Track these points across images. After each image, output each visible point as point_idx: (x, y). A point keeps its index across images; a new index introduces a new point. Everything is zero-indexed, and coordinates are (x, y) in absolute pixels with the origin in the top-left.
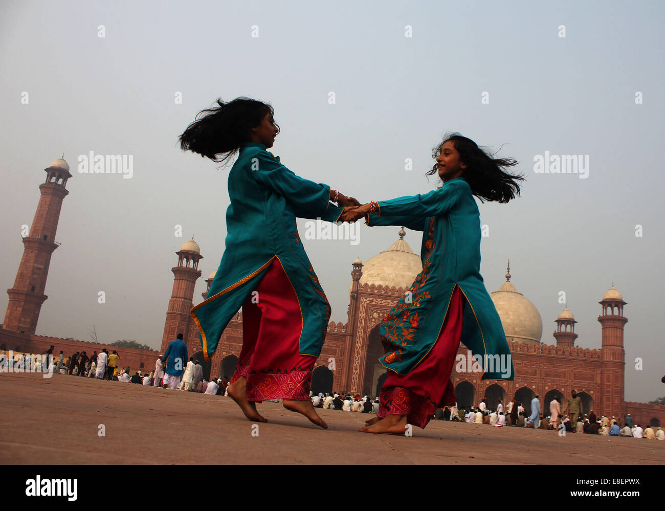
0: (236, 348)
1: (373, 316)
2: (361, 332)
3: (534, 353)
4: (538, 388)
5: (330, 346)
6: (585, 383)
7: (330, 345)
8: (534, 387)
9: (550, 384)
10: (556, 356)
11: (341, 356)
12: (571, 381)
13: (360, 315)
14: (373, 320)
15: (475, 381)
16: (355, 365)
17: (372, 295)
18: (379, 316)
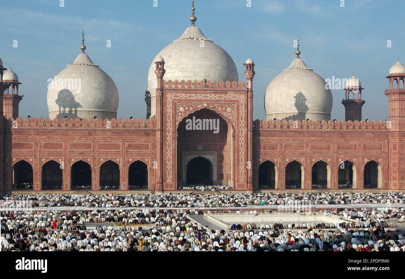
0: (54, 154)
1: (179, 110)
2: (170, 127)
3: (327, 130)
4: (332, 161)
5: (142, 142)
6: (374, 152)
7: (142, 140)
8: (329, 160)
9: (342, 156)
10: (347, 130)
11: (153, 150)
12: (362, 152)
13: (168, 110)
14: (180, 114)
15: (275, 160)
16: (167, 157)
17: (176, 90)
18: (185, 110)
